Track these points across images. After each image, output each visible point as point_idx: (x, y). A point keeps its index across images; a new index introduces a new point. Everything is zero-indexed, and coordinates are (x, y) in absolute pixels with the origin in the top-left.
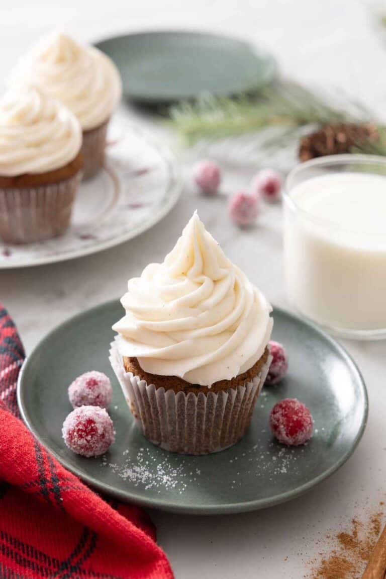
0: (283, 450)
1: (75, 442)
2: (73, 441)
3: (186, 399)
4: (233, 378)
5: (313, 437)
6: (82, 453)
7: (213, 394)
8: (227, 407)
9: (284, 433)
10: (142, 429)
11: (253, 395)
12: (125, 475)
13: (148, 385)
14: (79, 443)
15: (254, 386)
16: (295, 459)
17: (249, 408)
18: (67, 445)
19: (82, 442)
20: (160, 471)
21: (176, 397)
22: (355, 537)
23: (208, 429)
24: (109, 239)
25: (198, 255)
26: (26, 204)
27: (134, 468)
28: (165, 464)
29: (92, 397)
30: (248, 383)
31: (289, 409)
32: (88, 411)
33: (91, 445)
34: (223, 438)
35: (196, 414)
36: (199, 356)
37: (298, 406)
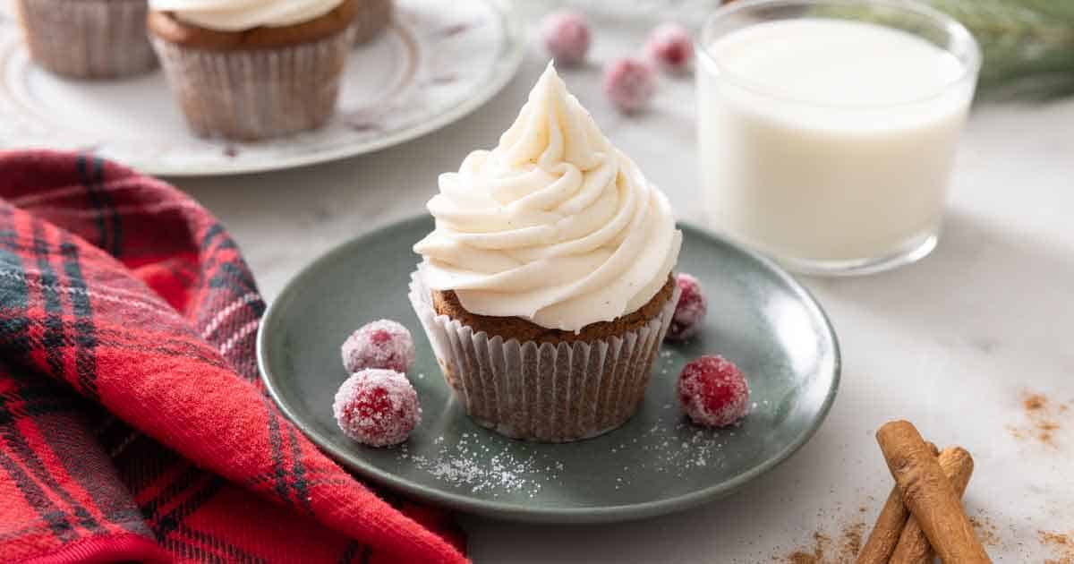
0: (700, 433)
1: (355, 422)
2: (352, 421)
3: (539, 351)
4: (617, 318)
5: (749, 414)
6: (367, 439)
7: (583, 344)
8: (605, 366)
9: (701, 407)
10: (465, 407)
11: (650, 348)
12: (439, 473)
13: (475, 333)
14: (362, 424)
15: (651, 333)
16: (720, 445)
17: (643, 370)
18: (342, 428)
19: (368, 422)
20: (497, 465)
21: (522, 349)
22: (819, 558)
23: (575, 399)
24: (402, 129)
25: (555, 128)
26: (262, 74)
27: (453, 463)
28: (505, 455)
29: (382, 358)
30: (642, 328)
31: (708, 370)
32: (376, 377)
33: (381, 428)
34: (600, 415)
35: (554, 376)
36: (559, 284)
37: (723, 365)
